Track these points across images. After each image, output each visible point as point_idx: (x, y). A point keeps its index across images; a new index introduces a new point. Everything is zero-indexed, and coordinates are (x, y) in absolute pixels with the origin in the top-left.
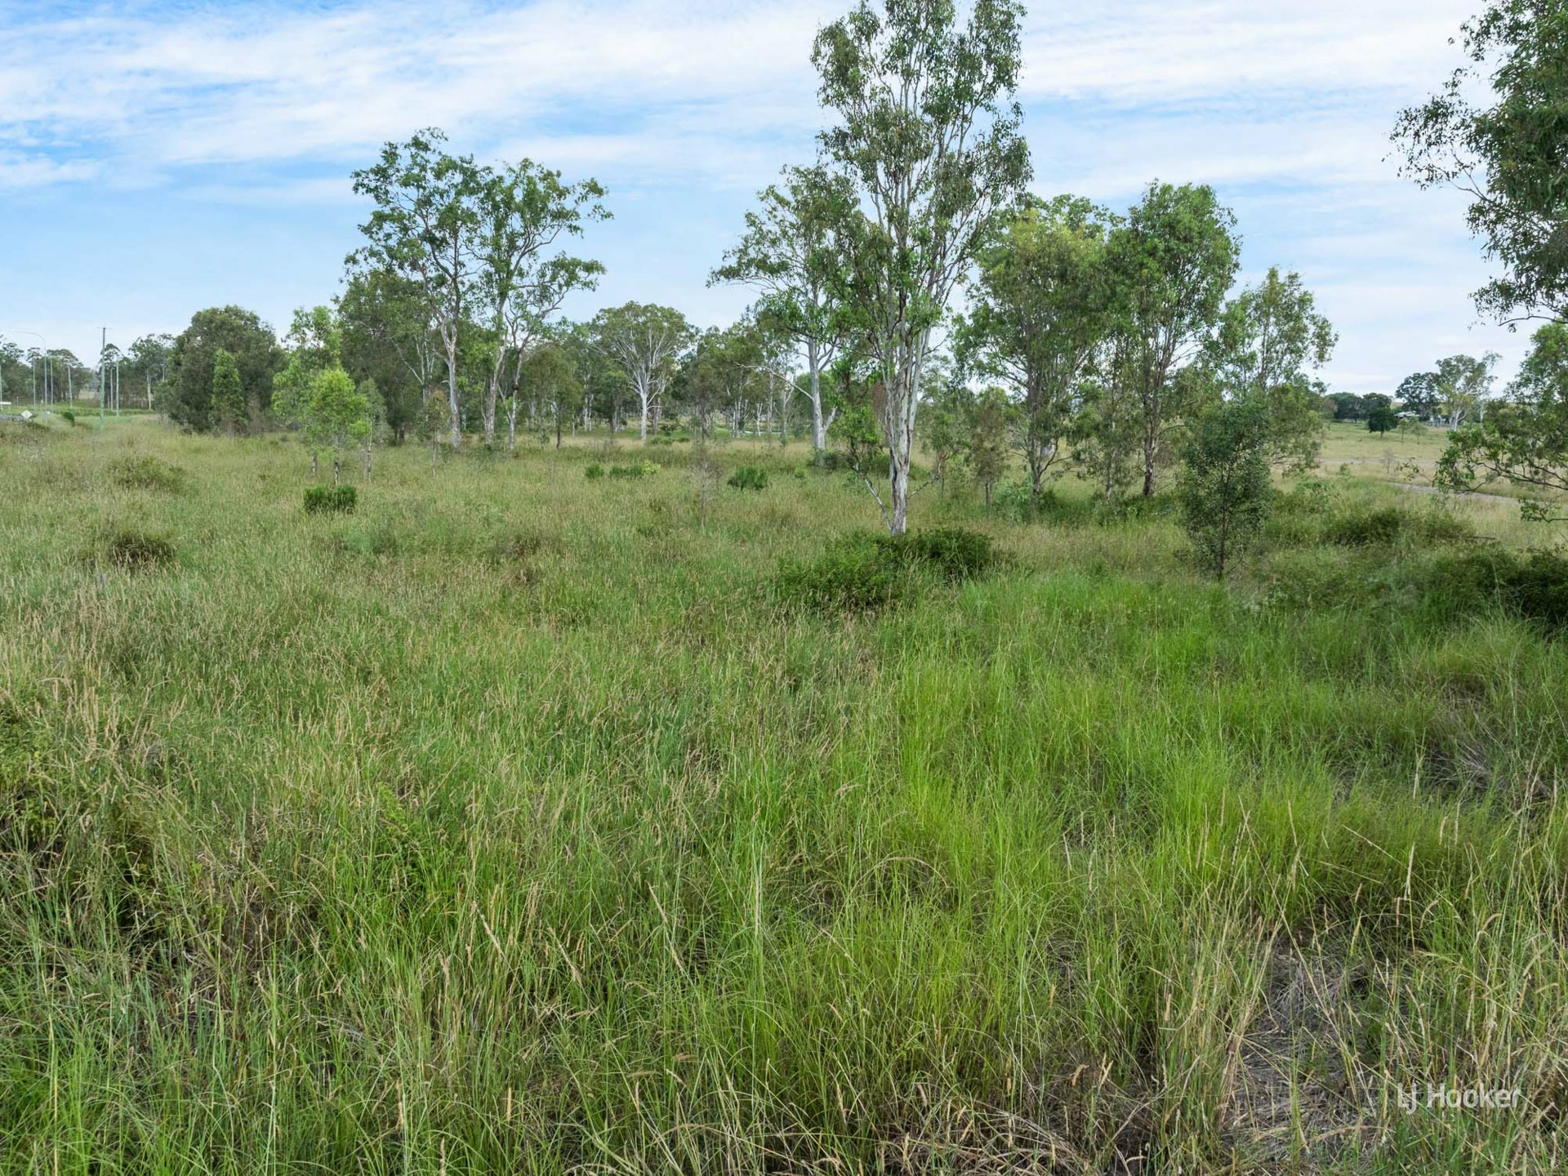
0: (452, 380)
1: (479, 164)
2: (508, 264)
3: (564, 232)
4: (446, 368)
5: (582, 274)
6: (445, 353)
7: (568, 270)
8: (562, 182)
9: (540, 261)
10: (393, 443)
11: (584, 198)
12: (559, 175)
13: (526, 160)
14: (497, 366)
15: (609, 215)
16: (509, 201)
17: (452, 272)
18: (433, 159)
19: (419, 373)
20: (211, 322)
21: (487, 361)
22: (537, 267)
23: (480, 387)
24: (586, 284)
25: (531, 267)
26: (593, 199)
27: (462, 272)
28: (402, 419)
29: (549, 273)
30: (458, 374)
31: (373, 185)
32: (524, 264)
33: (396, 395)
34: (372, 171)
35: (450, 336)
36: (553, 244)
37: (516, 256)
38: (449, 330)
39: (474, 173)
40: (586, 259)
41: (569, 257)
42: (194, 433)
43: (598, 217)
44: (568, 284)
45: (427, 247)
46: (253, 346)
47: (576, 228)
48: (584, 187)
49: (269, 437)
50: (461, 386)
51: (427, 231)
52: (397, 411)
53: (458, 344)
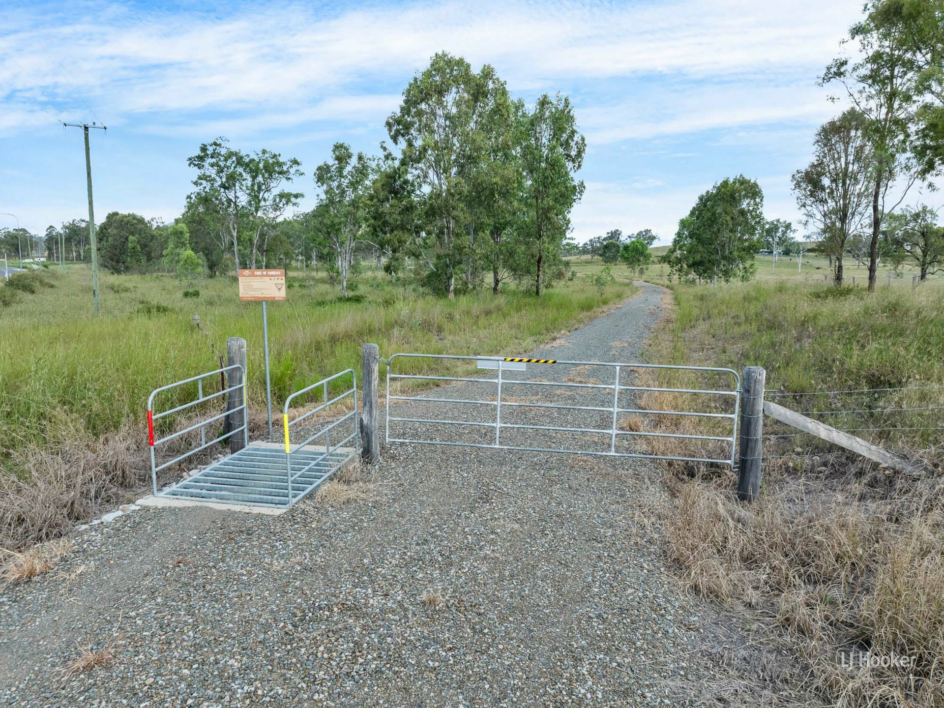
0: (236, 248)
1: (243, 153)
2: (258, 197)
3: (284, 180)
4: (233, 244)
5: (293, 199)
6: (232, 236)
7: (286, 197)
8: (281, 160)
9: (273, 194)
10: (211, 277)
11: (291, 167)
12: (280, 155)
13: (263, 150)
14: (255, 242)
15: (302, 174)
16: (257, 168)
17: (234, 201)
18: (223, 151)
19: (222, 245)
20: (122, 221)
21: (250, 240)
22: (271, 197)
23: (248, 251)
24: (294, 204)
25: (269, 197)
26: (295, 167)
27: (238, 201)
28: (215, 265)
29: (278, 200)
30: (238, 245)
31: (197, 163)
32: (266, 195)
33: (211, 255)
34: (196, 157)
35: (234, 229)
36: (279, 186)
37: (262, 193)
38: (233, 227)
39: (241, 158)
40: (294, 192)
41: (286, 192)
42: (116, 274)
43: (298, 175)
44: (287, 204)
45: (222, 190)
46: (142, 233)
47: (289, 179)
48: (291, 162)
49: (155, 275)
50: (240, 250)
51: (222, 183)
52: (212, 262)
53: (237, 232)
